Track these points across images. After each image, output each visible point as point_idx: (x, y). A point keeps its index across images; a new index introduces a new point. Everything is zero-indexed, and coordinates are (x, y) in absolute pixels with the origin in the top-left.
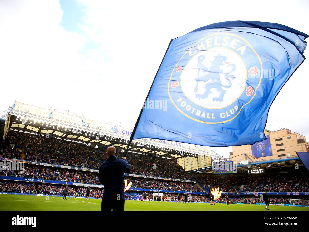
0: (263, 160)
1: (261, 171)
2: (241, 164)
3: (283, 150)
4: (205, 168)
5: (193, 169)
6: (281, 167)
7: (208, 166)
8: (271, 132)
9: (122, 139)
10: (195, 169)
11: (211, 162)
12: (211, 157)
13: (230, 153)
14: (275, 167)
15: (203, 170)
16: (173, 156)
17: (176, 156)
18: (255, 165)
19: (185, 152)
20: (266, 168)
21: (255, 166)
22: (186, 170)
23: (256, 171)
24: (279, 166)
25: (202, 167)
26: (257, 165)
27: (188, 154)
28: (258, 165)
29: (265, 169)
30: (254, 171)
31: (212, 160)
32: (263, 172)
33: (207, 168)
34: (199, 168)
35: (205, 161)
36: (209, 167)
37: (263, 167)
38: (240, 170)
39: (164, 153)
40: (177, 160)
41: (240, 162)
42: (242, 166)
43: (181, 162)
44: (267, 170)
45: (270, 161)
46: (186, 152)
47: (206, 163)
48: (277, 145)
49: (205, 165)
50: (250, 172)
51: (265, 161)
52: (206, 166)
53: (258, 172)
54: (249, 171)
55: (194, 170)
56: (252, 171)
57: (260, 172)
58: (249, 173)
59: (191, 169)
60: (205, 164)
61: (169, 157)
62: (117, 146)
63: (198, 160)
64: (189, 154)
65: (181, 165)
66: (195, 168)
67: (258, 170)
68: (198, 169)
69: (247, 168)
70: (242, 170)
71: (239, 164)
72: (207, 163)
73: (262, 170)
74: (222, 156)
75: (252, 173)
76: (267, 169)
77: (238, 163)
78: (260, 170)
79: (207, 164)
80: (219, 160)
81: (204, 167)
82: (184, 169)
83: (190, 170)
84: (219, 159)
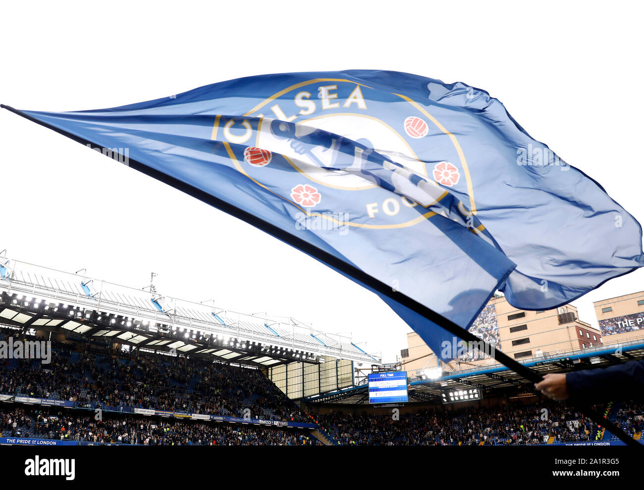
0: (476, 367)
1: (474, 394)
2: (424, 378)
3: (526, 341)
4: (336, 391)
5: (307, 394)
6: (520, 382)
7: (344, 385)
8: (498, 298)
9: (116, 316)
10: (313, 394)
11: (350, 375)
12: (352, 361)
13: (401, 351)
14: (506, 382)
15: (333, 396)
16: (258, 361)
17: (266, 361)
18: (457, 379)
19: (287, 349)
20: (484, 387)
21: (459, 381)
22: (291, 396)
23: (461, 395)
24: (515, 381)
25: (331, 388)
26: (463, 379)
27: (294, 355)
28: (465, 379)
29: (482, 388)
30: (456, 394)
31: (354, 370)
32: (476, 396)
33: (343, 389)
34: (323, 389)
35: (337, 371)
36: (347, 387)
37: (479, 384)
38: (424, 393)
39: (235, 355)
40: (270, 371)
41: (422, 373)
42: (428, 384)
43: (278, 377)
44: (487, 392)
45: (493, 369)
46: (289, 350)
47: (339, 377)
48: (513, 330)
49: (337, 384)
50: (448, 397)
51: (481, 368)
52: (340, 386)
53: (466, 397)
54: (444, 395)
55: (310, 396)
56: (451, 394)
57: (472, 396)
58: (445, 400)
59: (303, 394)
60: (337, 379)
61: (250, 362)
62: (107, 335)
63: (319, 371)
64: (298, 356)
65: (278, 385)
66: (312, 391)
67: (466, 392)
68: (320, 393)
69: (439, 387)
70: (428, 394)
71: (419, 379)
72: (343, 376)
73: (475, 391)
74: (377, 359)
75: (452, 399)
76: (487, 390)
77: (418, 375)
78: (471, 392)
79: (342, 379)
80: (372, 369)
81: (335, 387)
82: (287, 393)
83: (299, 397)
84: (372, 366)
